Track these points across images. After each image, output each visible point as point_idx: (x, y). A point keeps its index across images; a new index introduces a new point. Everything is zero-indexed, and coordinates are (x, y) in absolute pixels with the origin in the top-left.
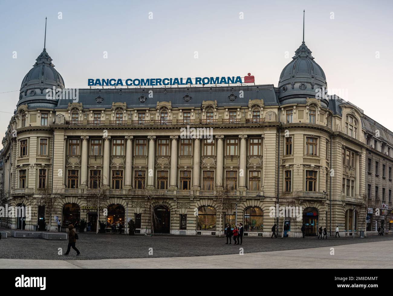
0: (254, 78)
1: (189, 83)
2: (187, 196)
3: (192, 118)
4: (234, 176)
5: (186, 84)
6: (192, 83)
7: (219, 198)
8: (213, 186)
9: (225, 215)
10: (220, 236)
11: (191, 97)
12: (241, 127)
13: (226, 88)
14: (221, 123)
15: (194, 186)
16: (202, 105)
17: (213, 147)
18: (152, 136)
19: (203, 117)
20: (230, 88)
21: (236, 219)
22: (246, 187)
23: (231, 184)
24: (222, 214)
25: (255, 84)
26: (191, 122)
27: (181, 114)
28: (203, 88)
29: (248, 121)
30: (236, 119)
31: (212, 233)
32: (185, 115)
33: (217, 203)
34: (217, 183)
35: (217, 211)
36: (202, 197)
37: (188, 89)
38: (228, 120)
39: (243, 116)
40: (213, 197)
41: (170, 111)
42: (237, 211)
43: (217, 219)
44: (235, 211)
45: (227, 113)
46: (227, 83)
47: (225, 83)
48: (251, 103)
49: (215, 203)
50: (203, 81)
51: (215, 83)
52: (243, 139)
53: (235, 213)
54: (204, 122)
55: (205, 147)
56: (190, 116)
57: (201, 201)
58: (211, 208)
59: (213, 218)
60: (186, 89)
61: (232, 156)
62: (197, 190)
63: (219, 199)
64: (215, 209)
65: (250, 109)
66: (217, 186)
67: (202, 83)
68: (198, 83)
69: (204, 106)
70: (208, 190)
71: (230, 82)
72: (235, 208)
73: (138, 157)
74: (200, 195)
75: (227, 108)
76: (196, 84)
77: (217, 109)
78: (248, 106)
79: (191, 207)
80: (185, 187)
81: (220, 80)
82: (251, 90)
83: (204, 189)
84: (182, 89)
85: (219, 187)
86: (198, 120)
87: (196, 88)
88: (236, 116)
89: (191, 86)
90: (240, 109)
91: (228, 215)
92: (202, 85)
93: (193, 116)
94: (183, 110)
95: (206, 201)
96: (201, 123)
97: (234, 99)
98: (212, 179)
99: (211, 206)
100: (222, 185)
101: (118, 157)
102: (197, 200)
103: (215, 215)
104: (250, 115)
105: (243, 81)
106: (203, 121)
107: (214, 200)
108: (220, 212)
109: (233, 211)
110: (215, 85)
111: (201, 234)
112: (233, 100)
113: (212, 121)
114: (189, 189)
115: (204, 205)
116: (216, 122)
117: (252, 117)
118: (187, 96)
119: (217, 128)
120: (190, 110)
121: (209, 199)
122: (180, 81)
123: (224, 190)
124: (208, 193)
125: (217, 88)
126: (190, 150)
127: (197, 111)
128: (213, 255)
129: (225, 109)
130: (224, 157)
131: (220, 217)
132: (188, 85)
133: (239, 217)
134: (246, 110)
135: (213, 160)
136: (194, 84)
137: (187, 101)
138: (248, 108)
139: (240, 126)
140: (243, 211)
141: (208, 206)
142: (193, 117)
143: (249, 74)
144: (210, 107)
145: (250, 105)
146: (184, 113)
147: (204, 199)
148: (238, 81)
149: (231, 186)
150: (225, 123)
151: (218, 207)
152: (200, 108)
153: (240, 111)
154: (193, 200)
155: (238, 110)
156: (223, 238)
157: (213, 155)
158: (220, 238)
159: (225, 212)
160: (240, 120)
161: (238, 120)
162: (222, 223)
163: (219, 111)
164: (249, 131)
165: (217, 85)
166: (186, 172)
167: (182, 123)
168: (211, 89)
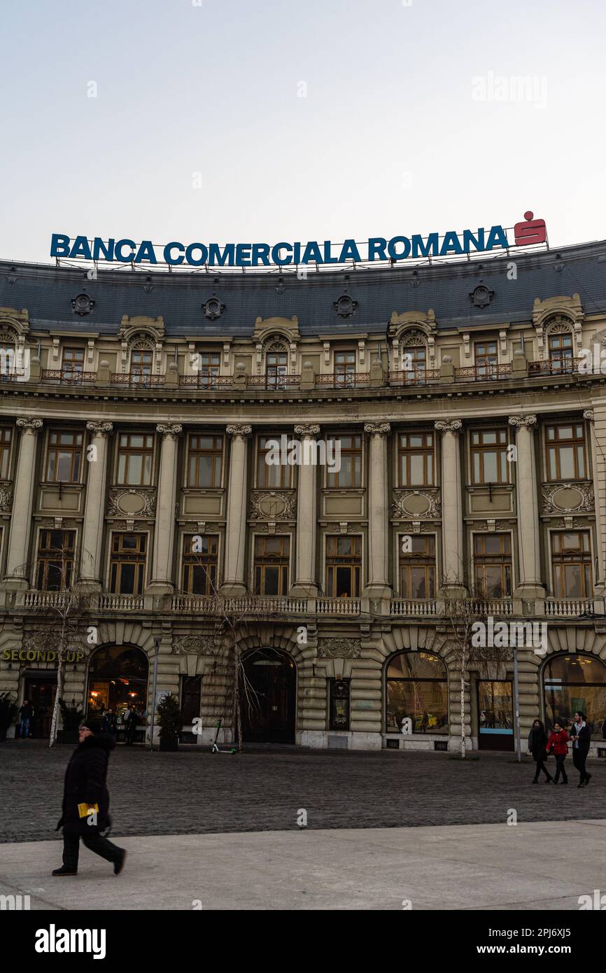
0: (544, 226)
1: (349, 256)
2: (350, 619)
3: (360, 368)
4: (502, 551)
5: (342, 260)
6: (357, 259)
7: (453, 623)
8: (432, 581)
9: (478, 681)
10: (464, 756)
11: (356, 303)
12: (513, 391)
13: (460, 268)
14: (451, 380)
15: (372, 585)
16: (389, 326)
17: (430, 458)
18: (240, 426)
19: (394, 364)
20: (473, 267)
21: (517, 696)
22: (545, 586)
23: (490, 575)
24: (467, 676)
25: (548, 246)
26: (358, 382)
27: (327, 356)
28: (392, 270)
29: (534, 369)
30: (497, 366)
31: (436, 743)
32: (341, 359)
33: (450, 640)
34: (444, 574)
35: (451, 667)
36: (400, 622)
37: (347, 278)
38: (471, 372)
39: (519, 355)
40: (436, 619)
41: (293, 346)
42: (516, 667)
43: (452, 697)
44: (509, 667)
45: (467, 349)
46: (463, 253)
47: (456, 253)
48: (541, 309)
49: (442, 639)
50: (392, 250)
51: (425, 253)
52: (523, 429)
53: (510, 673)
54: (397, 380)
55: (404, 458)
56: (353, 361)
57: (397, 633)
58: (431, 659)
59: (437, 692)
60: (343, 277)
61: (490, 485)
62: (381, 598)
63: (456, 626)
64: (444, 662)
65: (540, 330)
66: (447, 585)
67: (388, 256)
68: (377, 255)
69: (396, 330)
70: (419, 597)
71: (472, 247)
72: (508, 659)
73: (196, 490)
74: (393, 614)
75: (466, 333)
76: (371, 258)
77: (436, 337)
78: (532, 321)
79: (364, 654)
80: (345, 585)
81: (441, 241)
82: (539, 267)
83: (403, 594)
84: (331, 277)
85: (453, 587)
86: (380, 375)
87: (370, 271)
88: (496, 355)
89: (354, 266)
90: (508, 331)
91: (488, 681)
92: (387, 262)
93: (362, 362)
94: (332, 343)
95: (414, 633)
96: (388, 384)
97: (488, 302)
98: (431, 562)
99: (430, 652)
100: (461, 580)
101: (134, 491)
102: (382, 632)
103: (445, 680)
104: (541, 349)
105: (511, 239)
106: (394, 376)
107: (437, 629)
108: (460, 670)
109: (505, 667)
110: (427, 259)
111: (398, 747)
112: (485, 306)
113: (424, 375)
114: (358, 595)
115: (407, 647)
116: (433, 378)
117: (546, 357)
118: (345, 299)
119: (440, 396)
120: (356, 342)
121: (424, 626)
122: (322, 250)
123: (469, 596)
124: (417, 609)
125: (434, 271)
126: (357, 469)
127: (375, 347)
128: (442, 822)
129: (461, 334)
130: (465, 489)
131: (463, 688)
132: (347, 265)
133: (525, 688)
134: (527, 335)
135: (431, 502)
136: (365, 261)
137: (345, 316)
138: (534, 328)
139: (511, 387)
140: (539, 666)
141: (420, 650)
142: (365, 365)
143: (529, 215)
144: (413, 331)
145: (538, 318)
146: (336, 352)
147: (407, 627)
148: (497, 242)
149: (494, 582)
150: (462, 380)
151: (451, 653)
152: (384, 337)
153: (508, 339)
154: (371, 632)
155: (503, 334)
156: (475, 763)
157: (430, 483)
158: (464, 762)
159: (477, 672)
160: (508, 369)
161: (502, 369)
162: (468, 708)
163: (441, 342)
164: (542, 401)
165: (433, 258)
166: (345, 541)
167: (332, 386)
168: (415, 274)
